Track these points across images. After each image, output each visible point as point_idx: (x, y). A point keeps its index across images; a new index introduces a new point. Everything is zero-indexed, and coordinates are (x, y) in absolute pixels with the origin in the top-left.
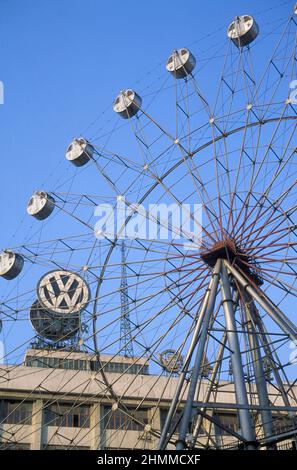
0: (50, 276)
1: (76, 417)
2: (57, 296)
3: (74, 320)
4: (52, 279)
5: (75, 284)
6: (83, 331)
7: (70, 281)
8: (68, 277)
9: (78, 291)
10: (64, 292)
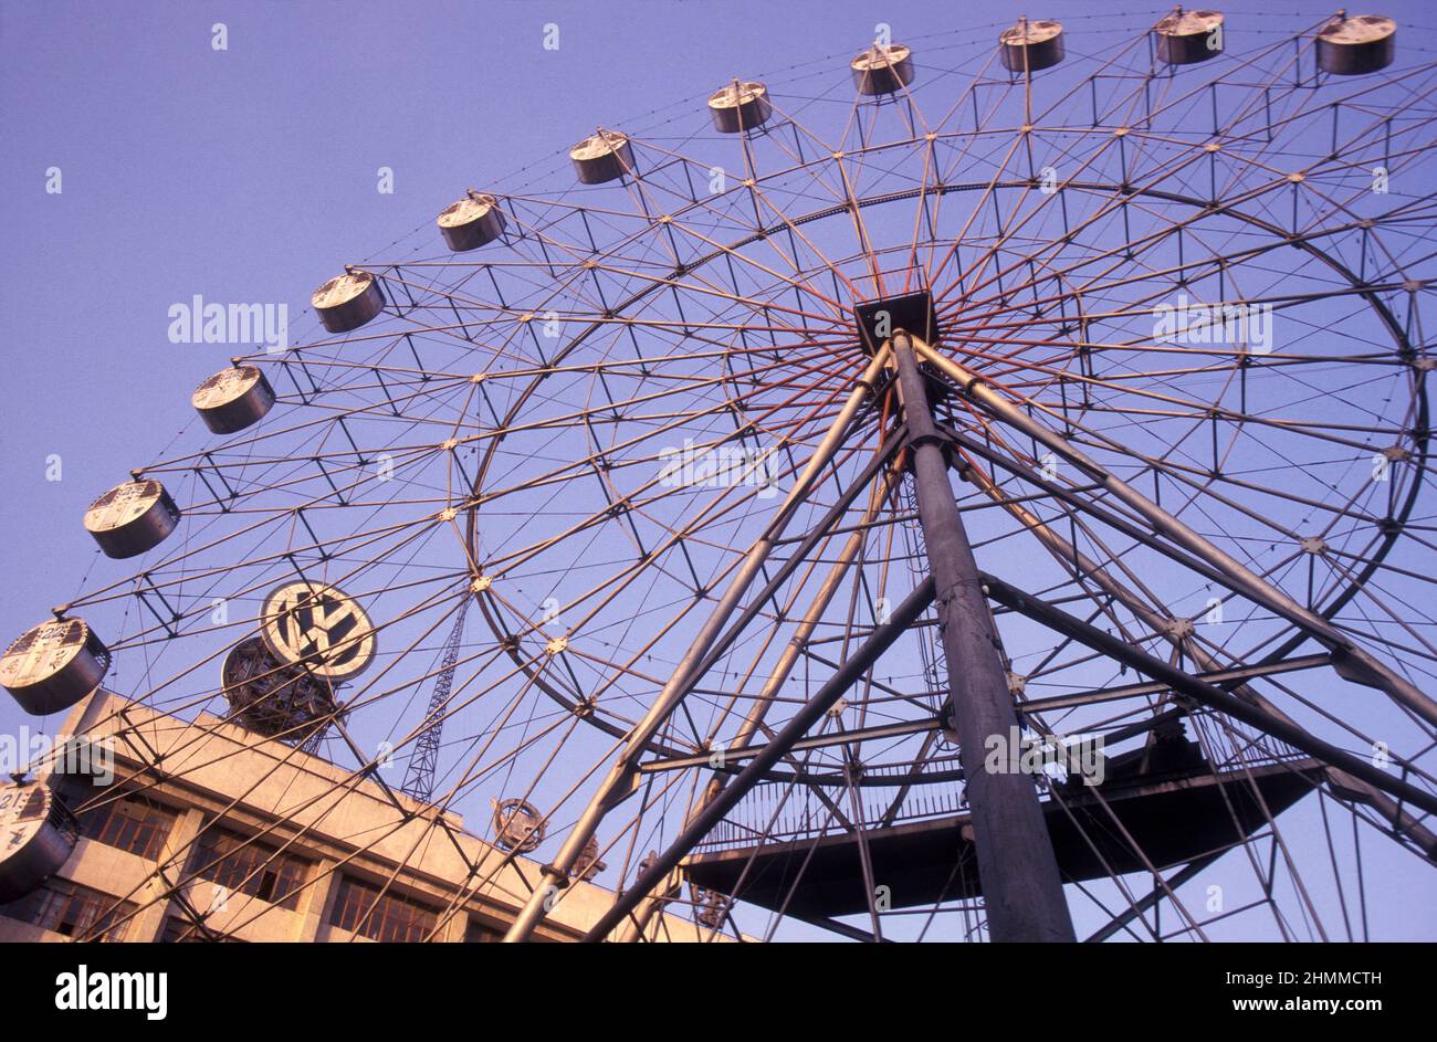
2: (302, 631)
7: (340, 614)
9: (350, 638)
10: (320, 628)
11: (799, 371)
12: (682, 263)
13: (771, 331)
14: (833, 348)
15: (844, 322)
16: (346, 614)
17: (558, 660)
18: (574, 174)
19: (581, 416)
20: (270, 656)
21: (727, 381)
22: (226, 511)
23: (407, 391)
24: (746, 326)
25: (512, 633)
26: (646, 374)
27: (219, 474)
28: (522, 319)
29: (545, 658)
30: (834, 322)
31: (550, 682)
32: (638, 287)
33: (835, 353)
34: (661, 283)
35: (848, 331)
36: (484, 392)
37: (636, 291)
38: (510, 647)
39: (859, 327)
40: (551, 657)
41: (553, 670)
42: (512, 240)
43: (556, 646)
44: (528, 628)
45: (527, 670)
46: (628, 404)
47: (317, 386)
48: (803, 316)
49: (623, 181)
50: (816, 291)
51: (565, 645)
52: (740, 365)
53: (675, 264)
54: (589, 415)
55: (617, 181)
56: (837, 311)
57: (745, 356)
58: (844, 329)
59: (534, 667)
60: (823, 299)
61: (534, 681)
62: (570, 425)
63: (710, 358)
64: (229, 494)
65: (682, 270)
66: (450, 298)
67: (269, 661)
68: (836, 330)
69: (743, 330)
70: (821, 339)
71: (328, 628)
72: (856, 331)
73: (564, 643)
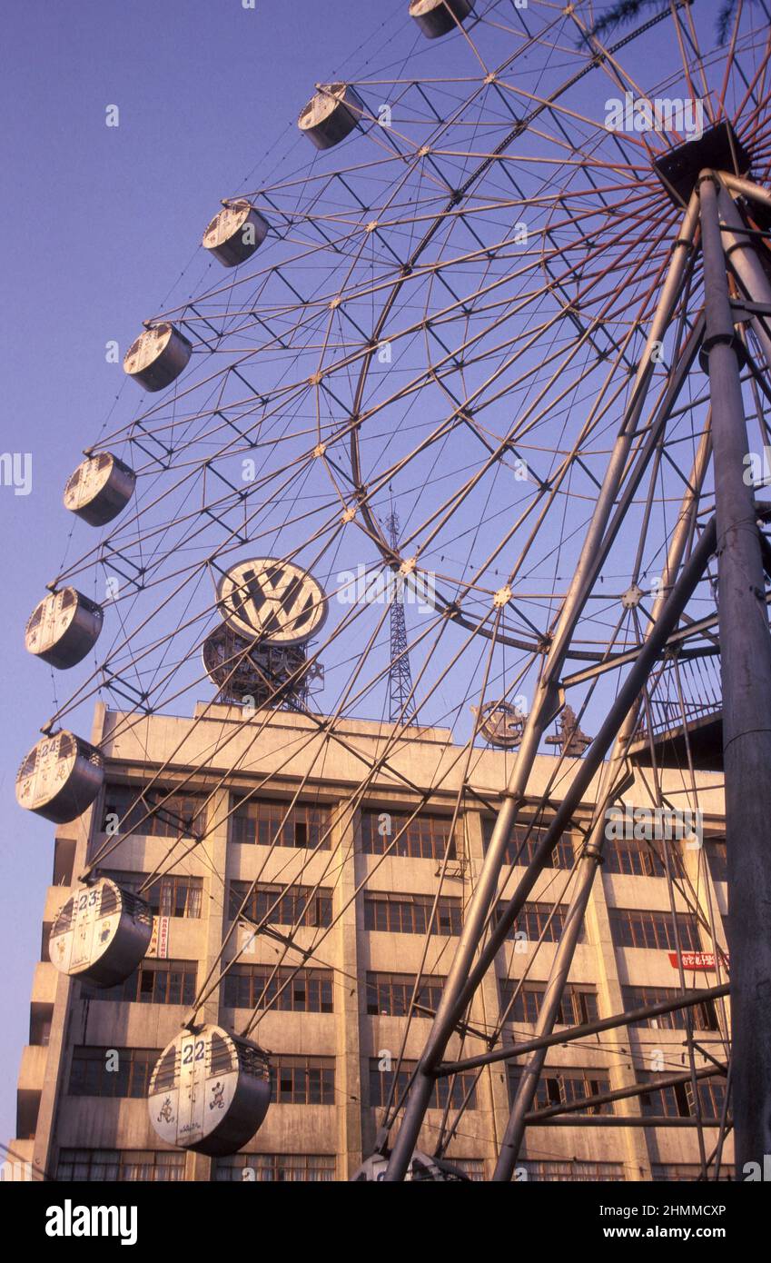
0: (245, 568)
1: (301, 828)
2: (258, 606)
3: (295, 651)
4: (249, 575)
5: (296, 586)
6: (313, 676)
7: (285, 581)
8: (281, 573)
9: (302, 599)
10: (273, 599)
11: (622, 249)
12: (455, 188)
13: (575, 222)
14: (644, 214)
15: (640, 182)
16: (291, 579)
17: (508, 611)
18: (310, 145)
19: (428, 375)
20: (238, 637)
21: (553, 286)
22: (141, 588)
23: (253, 420)
24: (550, 226)
25: (450, 600)
26: (468, 312)
27: (121, 557)
28: (332, 307)
29: (494, 614)
30: (631, 187)
31: (508, 634)
32: (422, 230)
33: (649, 218)
34: (442, 219)
35: (650, 191)
36: (326, 389)
37: (423, 234)
38: (453, 615)
39: (662, 182)
40: (500, 612)
41: (507, 623)
42: (282, 231)
43: (502, 597)
44: (463, 589)
45: (482, 632)
46: (463, 349)
47: (169, 449)
48: (599, 193)
49: (362, 130)
50: (600, 162)
51: (510, 594)
52: (559, 268)
53: (449, 193)
54: (435, 371)
55: (355, 132)
56: (629, 174)
57: (559, 257)
58: (646, 191)
59: (487, 627)
60: (609, 167)
61: (496, 640)
62: (421, 387)
63: (527, 273)
64: (137, 572)
65: (457, 197)
66: (254, 314)
67: (239, 642)
68: (635, 195)
69: (549, 231)
70: (629, 209)
71: (279, 597)
72: (661, 187)
73: (508, 592)
